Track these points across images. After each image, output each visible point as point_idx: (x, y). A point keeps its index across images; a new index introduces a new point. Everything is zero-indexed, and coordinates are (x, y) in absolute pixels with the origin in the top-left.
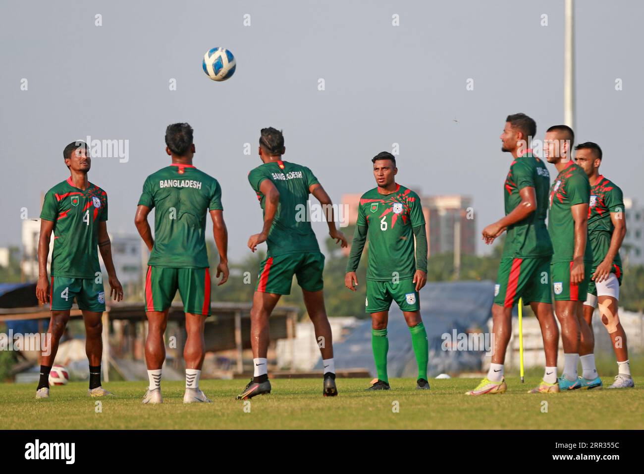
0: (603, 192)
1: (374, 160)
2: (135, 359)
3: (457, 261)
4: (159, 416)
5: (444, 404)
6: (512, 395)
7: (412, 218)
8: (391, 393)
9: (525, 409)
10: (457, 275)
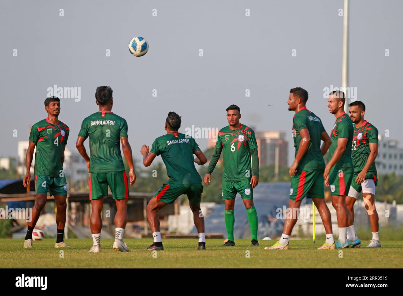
0: (366, 130)
1: (227, 110)
2: (83, 226)
3: (277, 170)
4: (97, 259)
5: (267, 255)
6: (308, 250)
7: (250, 144)
8: (236, 248)
9: (316, 259)
10: (276, 178)
